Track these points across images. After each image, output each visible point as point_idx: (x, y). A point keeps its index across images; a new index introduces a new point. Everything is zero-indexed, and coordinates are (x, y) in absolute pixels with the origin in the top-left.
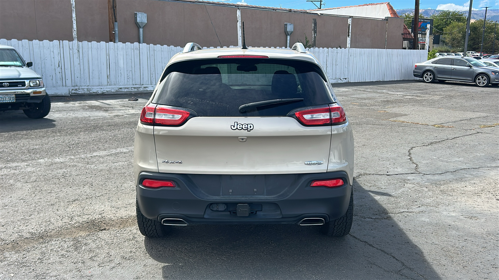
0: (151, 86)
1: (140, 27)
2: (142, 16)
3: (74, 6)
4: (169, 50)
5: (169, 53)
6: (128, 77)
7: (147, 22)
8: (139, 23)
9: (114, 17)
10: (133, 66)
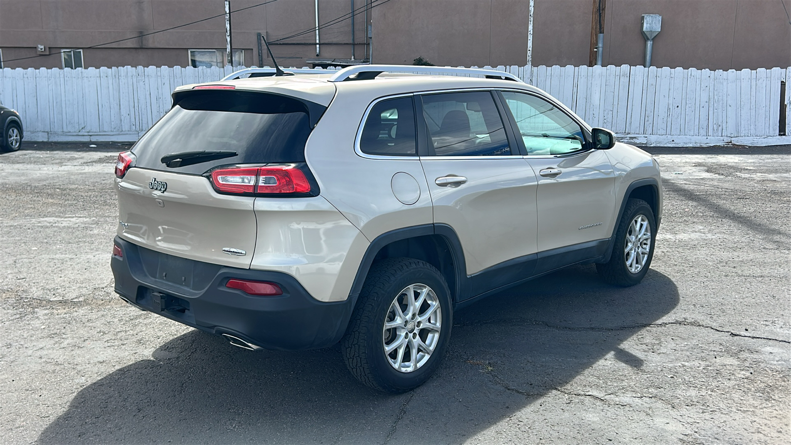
0: (644, 135)
1: (648, 39)
2: (652, 21)
3: (532, 13)
4: (686, 76)
5: (685, 80)
6: (606, 121)
7: (660, 30)
8: (646, 33)
9: (598, 26)
10: (616, 103)
